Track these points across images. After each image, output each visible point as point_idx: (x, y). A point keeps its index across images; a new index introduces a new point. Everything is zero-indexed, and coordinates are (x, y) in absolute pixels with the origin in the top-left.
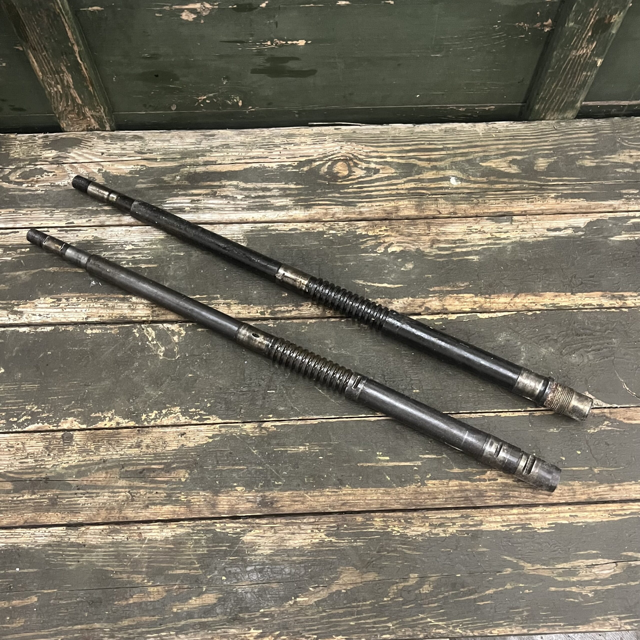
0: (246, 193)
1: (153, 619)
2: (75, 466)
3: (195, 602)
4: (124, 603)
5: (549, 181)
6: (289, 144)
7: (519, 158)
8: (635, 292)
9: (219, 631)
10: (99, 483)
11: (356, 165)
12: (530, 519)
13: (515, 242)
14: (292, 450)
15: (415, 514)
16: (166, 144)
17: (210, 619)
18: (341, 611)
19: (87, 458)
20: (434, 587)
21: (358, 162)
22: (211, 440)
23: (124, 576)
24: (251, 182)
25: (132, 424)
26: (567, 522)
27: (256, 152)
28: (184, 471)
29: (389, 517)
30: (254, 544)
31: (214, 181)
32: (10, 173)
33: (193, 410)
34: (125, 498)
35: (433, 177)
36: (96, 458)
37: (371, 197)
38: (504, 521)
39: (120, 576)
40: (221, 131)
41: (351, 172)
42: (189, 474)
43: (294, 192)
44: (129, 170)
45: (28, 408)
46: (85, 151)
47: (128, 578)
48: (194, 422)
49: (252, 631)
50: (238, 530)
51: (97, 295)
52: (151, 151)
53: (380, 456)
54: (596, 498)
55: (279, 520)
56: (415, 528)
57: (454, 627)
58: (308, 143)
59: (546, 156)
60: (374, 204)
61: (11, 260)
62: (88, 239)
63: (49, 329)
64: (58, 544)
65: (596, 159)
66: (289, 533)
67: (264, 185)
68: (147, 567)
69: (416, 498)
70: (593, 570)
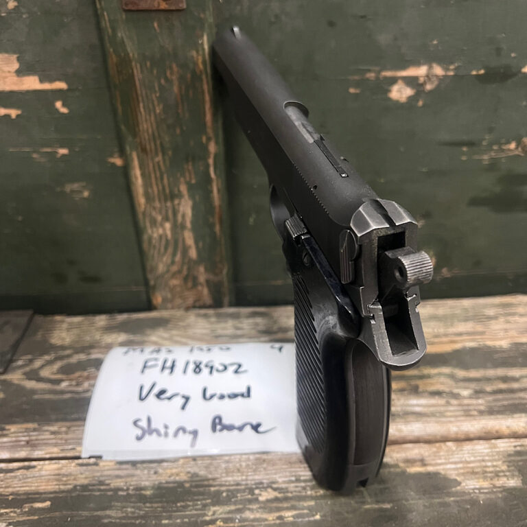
62: (177, 478)
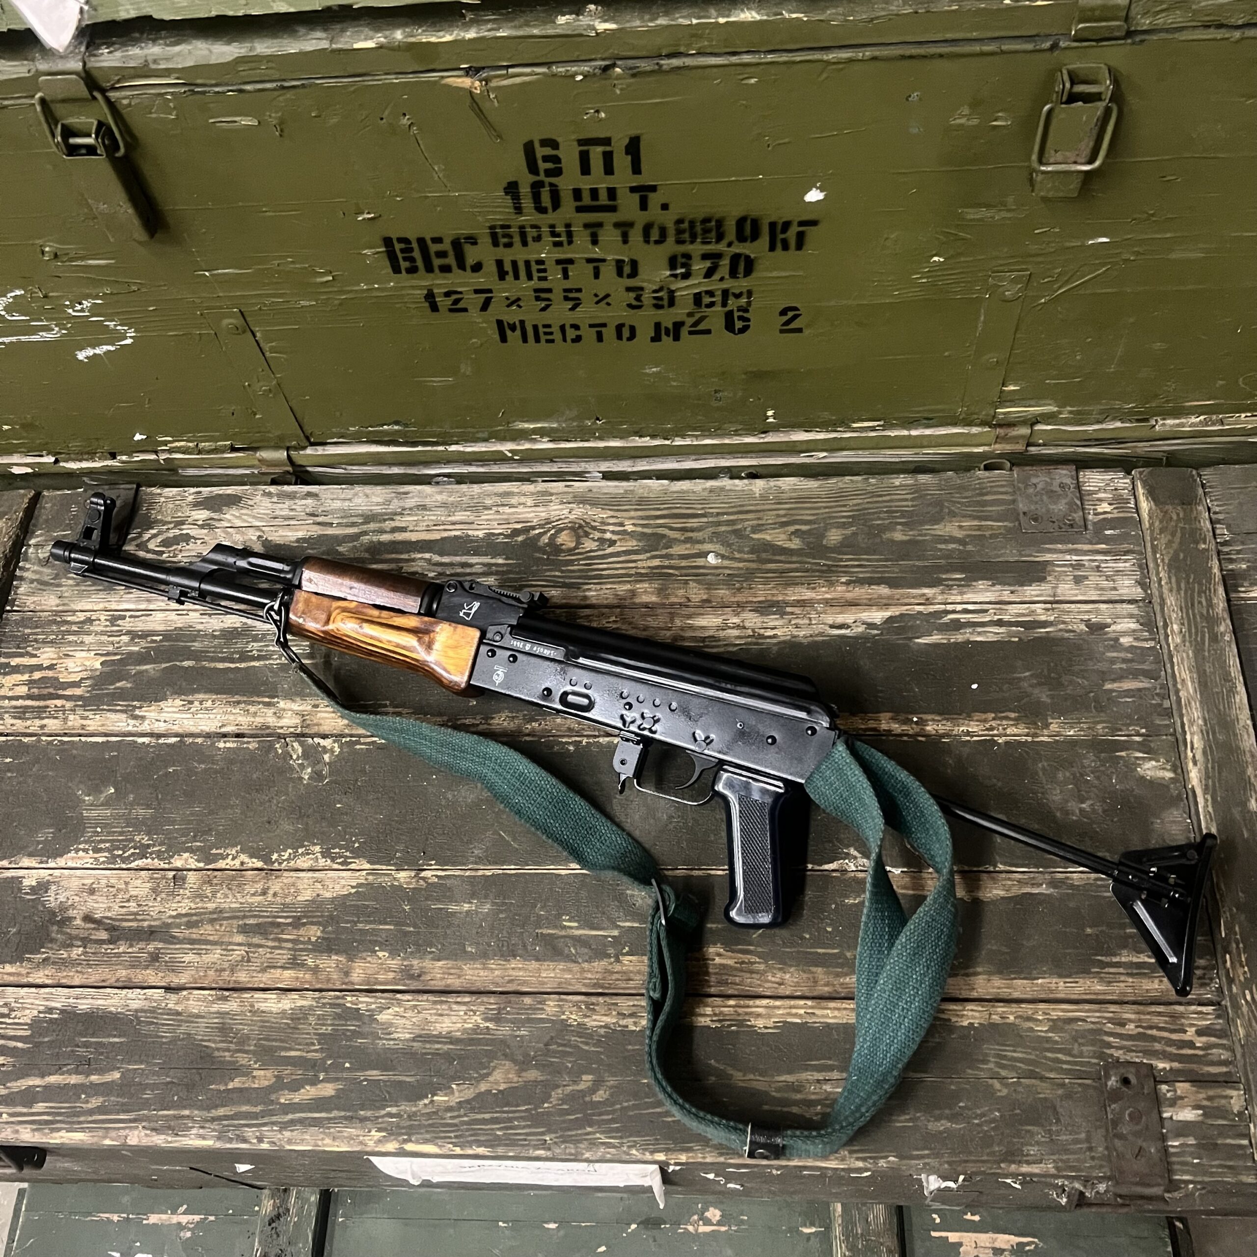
0: (439, 569)
1: (254, 1109)
2: (186, 915)
3: (309, 1092)
4: (222, 1088)
5: (841, 560)
6: (503, 505)
7: (804, 528)
8: (940, 714)
9: (332, 1130)
10: (211, 938)
11: (587, 534)
12: (750, 1014)
13: (784, 642)
14: (453, 908)
15: (601, 999)
16: (347, 503)
17: (323, 1115)
18: (487, 1116)
19: (200, 905)
20: (611, 1095)
21: (590, 531)
22: (353, 891)
23: (227, 1054)
24: (449, 555)
25: (260, 864)
26: (799, 1021)
27: (459, 516)
28: (315, 928)
29: (566, 1001)
30: (391, 1024)
31: (402, 553)
32: (150, 539)
33: (337, 850)
34: (239, 958)
35: (686, 552)
36: (211, 906)
37: (600, 577)
38: (715, 1015)
39: (222, 1054)
40: (418, 487)
41: (578, 543)
42: (322, 932)
43: (500, 569)
44: (293, 539)
45: (137, 838)
46: (244, 511)
47: (231, 1056)
48: (336, 866)
49: (373, 1133)
50: (373, 1006)
51: (237, 698)
52: (325, 513)
53: (565, 920)
54: (843, 992)
55: (425, 997)
56: (598, 1017)
57: (629, 1147)
58: (529, 504)
59: (843, 526)
60: (604, 587)
61: (139, 653)
63: (173, 740)
64: (153, 1011)
65: (912, 530)
66: (436, 1014)
67: (464, 559)
68: (255, 1045)
69: (604, 978)
70: (824, 1087)
